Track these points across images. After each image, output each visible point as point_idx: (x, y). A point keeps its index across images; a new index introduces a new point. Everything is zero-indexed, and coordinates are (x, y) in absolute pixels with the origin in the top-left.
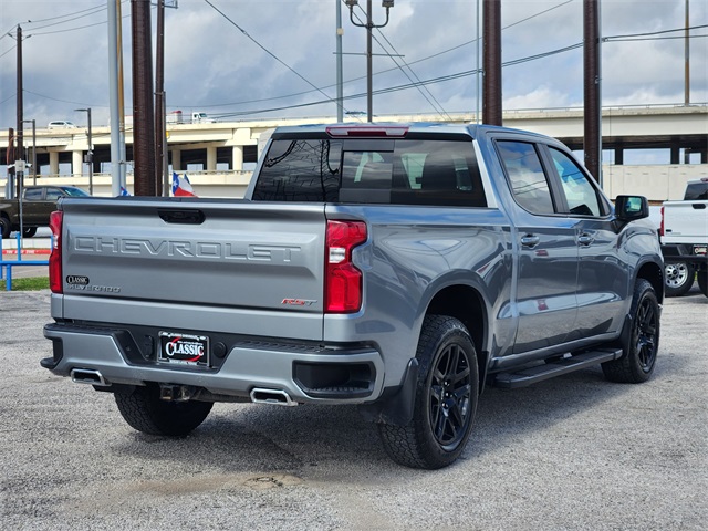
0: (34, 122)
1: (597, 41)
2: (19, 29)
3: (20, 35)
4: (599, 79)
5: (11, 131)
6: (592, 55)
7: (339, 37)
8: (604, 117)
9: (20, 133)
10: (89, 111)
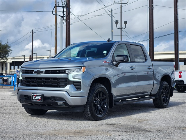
0: (36, 53)
1: (177, 32)
2: (33, 31)
3: (33, 32)
4: (178, 42)
5: (30, 56)
6: (176, 35)
7: (112, 32)
8: (180, 53)
9: (32, 56)
10: (50, 50)
